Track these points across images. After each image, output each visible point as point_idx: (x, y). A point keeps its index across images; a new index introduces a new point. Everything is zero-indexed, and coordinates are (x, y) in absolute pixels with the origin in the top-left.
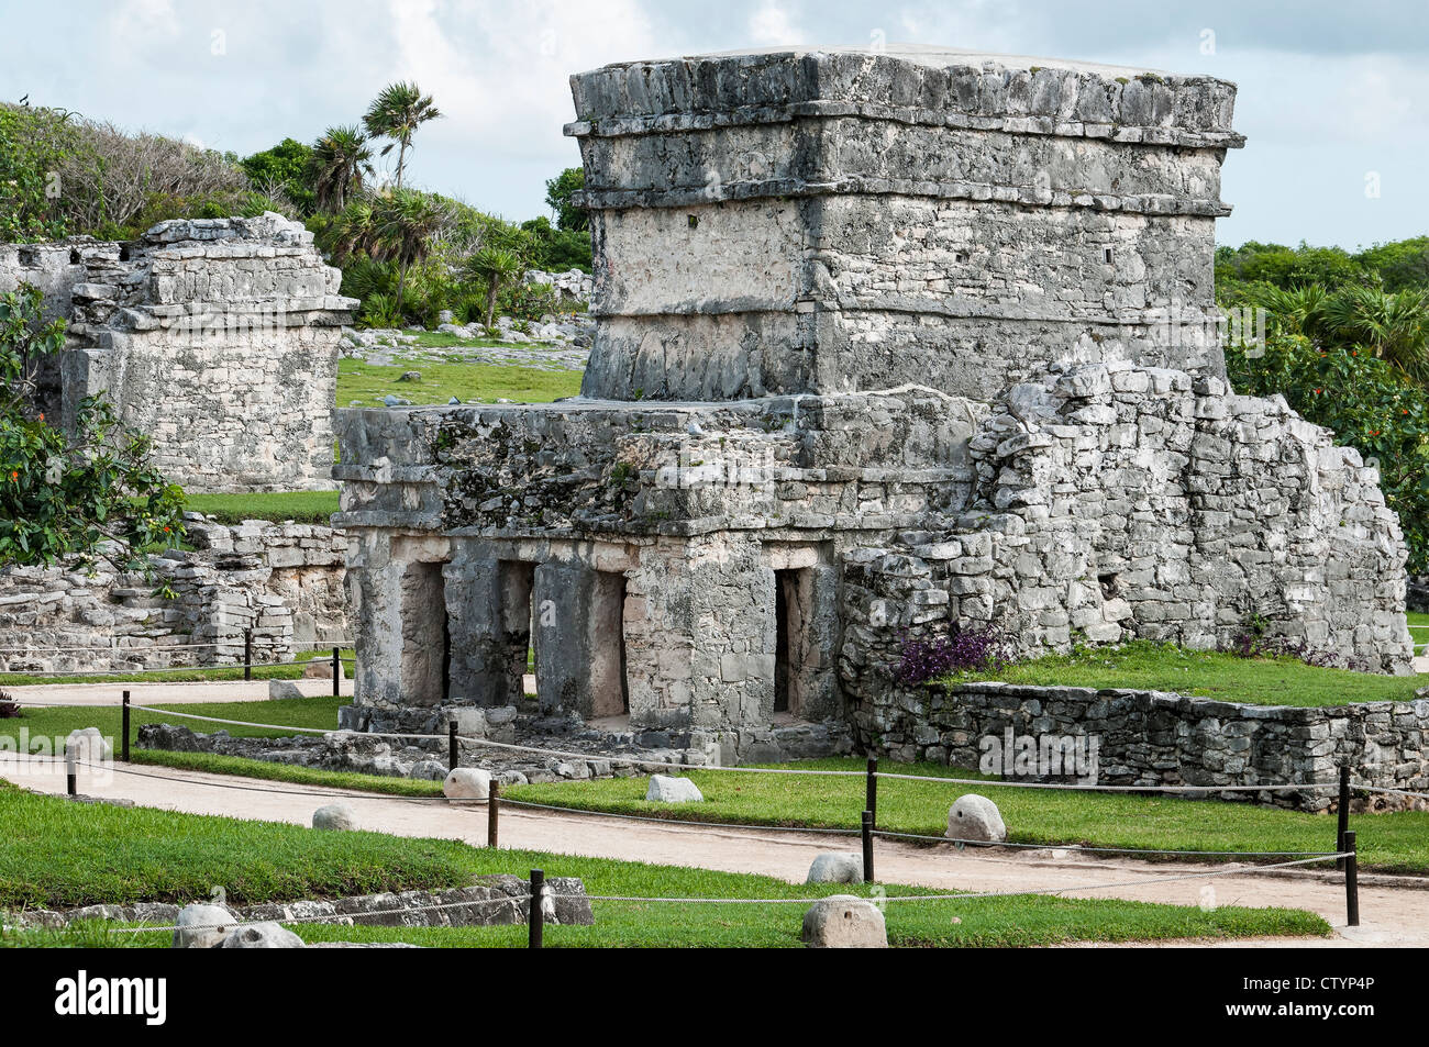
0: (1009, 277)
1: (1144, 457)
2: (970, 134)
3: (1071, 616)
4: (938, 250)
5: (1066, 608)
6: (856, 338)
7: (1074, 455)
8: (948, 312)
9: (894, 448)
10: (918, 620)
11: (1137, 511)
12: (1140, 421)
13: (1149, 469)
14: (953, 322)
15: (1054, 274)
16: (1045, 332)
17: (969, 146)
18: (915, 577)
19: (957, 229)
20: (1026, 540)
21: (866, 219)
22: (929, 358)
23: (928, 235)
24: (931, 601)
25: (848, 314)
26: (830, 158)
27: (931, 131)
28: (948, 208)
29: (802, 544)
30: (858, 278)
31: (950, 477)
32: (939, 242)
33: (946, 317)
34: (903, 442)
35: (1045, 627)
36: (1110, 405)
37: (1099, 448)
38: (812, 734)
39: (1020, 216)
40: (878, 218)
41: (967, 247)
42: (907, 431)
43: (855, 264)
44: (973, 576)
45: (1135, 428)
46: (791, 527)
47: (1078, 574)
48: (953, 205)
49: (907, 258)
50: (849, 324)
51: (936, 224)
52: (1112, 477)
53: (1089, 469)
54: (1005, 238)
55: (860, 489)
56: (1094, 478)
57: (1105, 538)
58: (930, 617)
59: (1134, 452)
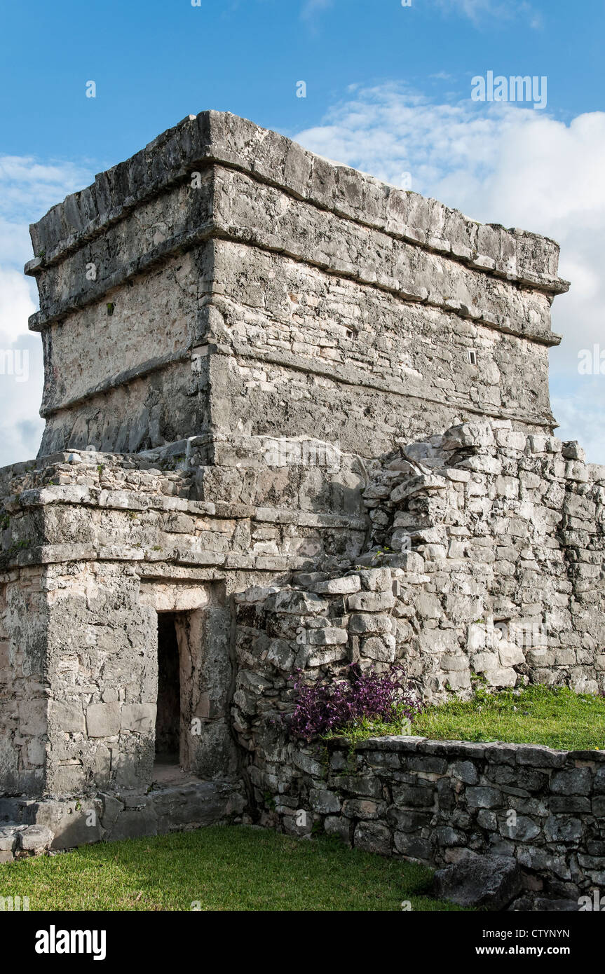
0: (393, 358)
1: (526, 509)
2: (357, 226)
3: (471, 659)
4: (329, 320)
5: (466, 652)
6: (251, 385)
7: (466, 499)
8: (340, 376)
9: (289, 491)
10: (314, 662)
11: (523, 559)
12: (520, 476)
13: (530, 521)
14: (345, 387)
15: (430, 363)
16: (425, 410)
17: (356, 237)
18: (310, 614)
19: (347, 306)
20: (427, 578)
21: (259, 273)
22: (323, 415)
23: (321, 304)
24: (328, 641)
25: (243, 362)
26: (222, 205)
27: (322, 213)
28: (338, 284)
29: (190, 582)
30: (253, 331)
31: (345, 523)
32: (331, 313)
33: (338, 381)
34: (298, 487)
35: (447, 672)
36: (495, 457)
37: (487, 495)
38: (199, 795)
39: (401, 307)
40: (271, 275)
41: (356, 323)
42: (301, 476)
43: (250, 316)
44: (374, 613)
45: (516, 482)
46: (175, 562)
47: (475, 617)
48: (343, 281)
49: (301, 321)
50: (243, 371)
51: (328, 296)
52: (500, 524)
53: (480, 514)
54: (389, 324)
55: (253, 529)
56: (485, 524)
57: (499, 582)
58: (328, 658)
59: (517, 503)
